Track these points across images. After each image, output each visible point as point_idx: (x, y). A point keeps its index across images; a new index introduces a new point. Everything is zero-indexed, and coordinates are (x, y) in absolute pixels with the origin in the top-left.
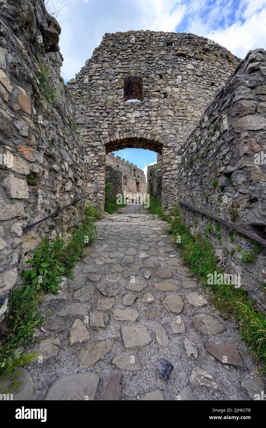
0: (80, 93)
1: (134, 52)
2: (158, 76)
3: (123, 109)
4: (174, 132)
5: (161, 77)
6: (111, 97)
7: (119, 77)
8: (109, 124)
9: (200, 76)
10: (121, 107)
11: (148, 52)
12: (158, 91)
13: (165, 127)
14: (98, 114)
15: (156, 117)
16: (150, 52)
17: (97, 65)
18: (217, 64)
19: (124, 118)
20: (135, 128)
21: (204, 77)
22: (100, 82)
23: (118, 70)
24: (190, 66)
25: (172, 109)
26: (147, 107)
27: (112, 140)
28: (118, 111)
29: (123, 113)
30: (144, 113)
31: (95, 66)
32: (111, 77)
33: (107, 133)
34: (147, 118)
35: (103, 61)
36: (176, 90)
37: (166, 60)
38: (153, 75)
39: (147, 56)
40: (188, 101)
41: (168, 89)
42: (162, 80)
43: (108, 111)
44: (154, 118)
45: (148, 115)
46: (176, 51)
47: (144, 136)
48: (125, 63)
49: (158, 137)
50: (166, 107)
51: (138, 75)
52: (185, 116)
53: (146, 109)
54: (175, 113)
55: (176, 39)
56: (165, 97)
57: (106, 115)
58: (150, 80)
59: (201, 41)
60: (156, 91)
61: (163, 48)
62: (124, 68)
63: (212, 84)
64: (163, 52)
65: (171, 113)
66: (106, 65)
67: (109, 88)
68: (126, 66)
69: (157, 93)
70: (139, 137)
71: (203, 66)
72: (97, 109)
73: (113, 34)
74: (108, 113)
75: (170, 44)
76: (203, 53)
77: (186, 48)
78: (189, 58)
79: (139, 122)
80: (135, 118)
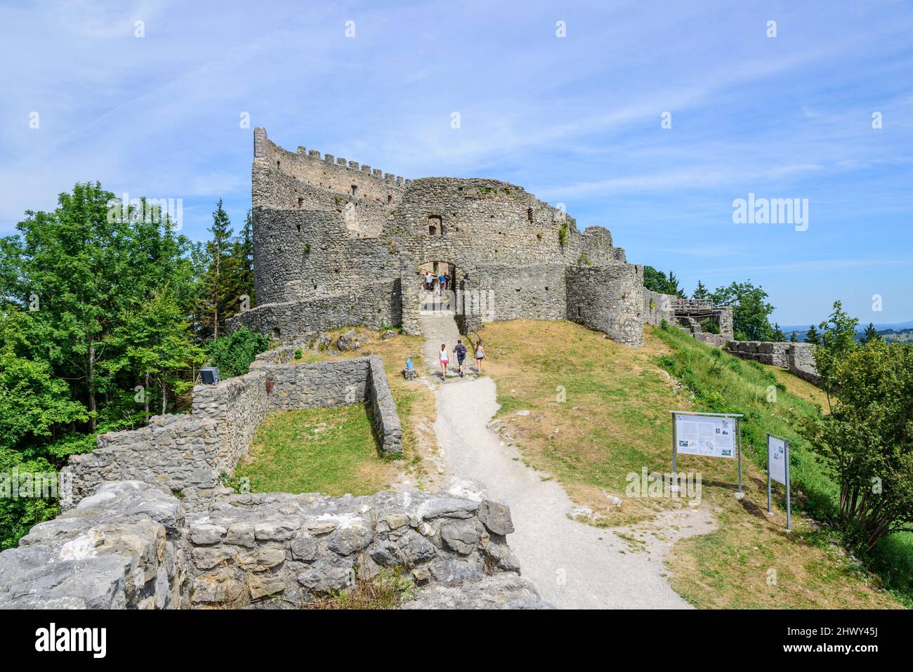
0: (398, 228)
1: (435, 196)
2: (452, 215)
3: (429, 240)
5: (454, 215)
6: (420, 232)
7: (425, 215)
8: (419, 252)
9: (482, 213)
11: (445, 195)
12: (453, 226)
13: (457, 253)
14: (411, 245)
15: (451, 245)
16: (447, 195)
17: (409, 205)
18: (497, 198)
19: (430, 247)
20: (437, 255)
21: (486, 212)
22: (412, 219)
23: (425, 210)
24: (475, 206)
25: (462, 240)
27: (422, 263)
28: (425, 242)
29: (429, 243)
30: (443, 244)
31: (407, 206)
32: (419, 215)
33: (419, 258)
34: (445, 247)
35: (413, 202)
36: (465, 225)
37: (458, 202)
38: (448, 215)
39: (444, 199)
40: (472, 233)
41: (459, 225)
42: (455, 217)
43: (418, 241)
45: (446, 245)
46: (465, 195)
47: (444, 260)
48: (429, 204)
49: (452, 260)
50: (457, 239)
51: (438, 215)
52: (471, 244)
53: (444, 240)
54: (464, 242)
55: (465, 185)
56: (457, 231)
58: (446, 219)
59: (484, 182)
61: (455, 192)
62: (428, 209)
63: (492, 217)
64: (456, 196)
65: (461, 243)
66: (415, 205)
67: (418, 224)
68: (429, 207)
69: (452, 228)
70: (440, 260)
71: (485, 203)
72: (411, 241)
73: (419, 180)
74: (418, 243)
75: (461, 189)
76: (485, 194)
77: (473, 192)
78: (475, 199)
79: (440, 249)
80: (437, 247)
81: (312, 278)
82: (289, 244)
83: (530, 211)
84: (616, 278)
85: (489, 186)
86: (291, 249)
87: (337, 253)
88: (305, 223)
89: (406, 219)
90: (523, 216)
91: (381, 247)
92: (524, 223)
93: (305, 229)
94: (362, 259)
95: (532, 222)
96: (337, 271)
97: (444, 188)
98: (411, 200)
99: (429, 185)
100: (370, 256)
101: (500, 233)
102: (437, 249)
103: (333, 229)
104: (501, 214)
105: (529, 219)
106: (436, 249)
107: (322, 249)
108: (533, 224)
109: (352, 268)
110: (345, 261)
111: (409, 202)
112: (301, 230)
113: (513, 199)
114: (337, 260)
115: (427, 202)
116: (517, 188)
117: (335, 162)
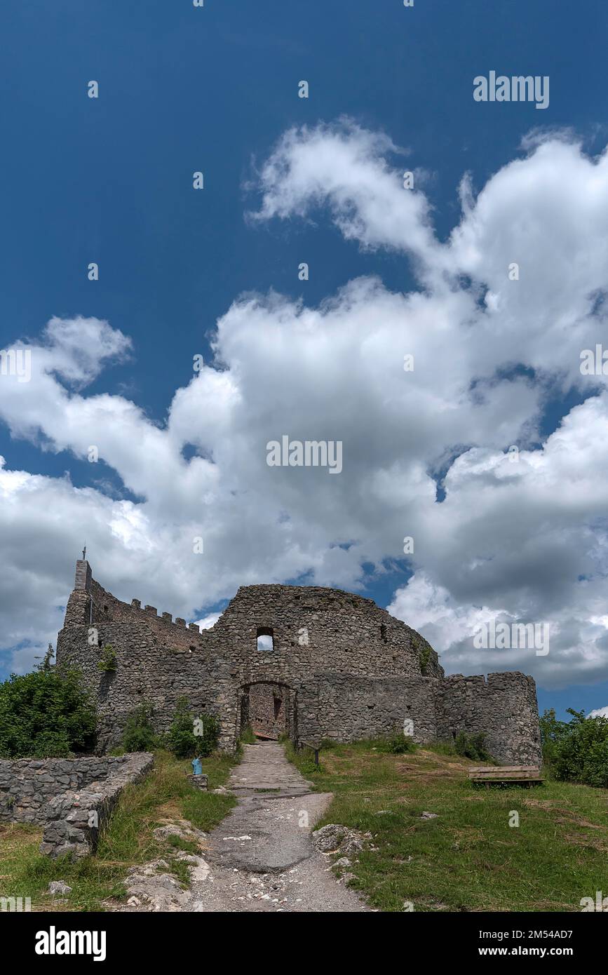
0: (219, 641)
1: (266, 604)
2: (287, 627)
3: (256, 656)
4: (299, 676)
5: (289, 628)
6: (246, 646)
7: (253, 627)
8: (244, 669)
9: (324, 626)
10: (256, 654)
11: (278, 604)
12: (287, 640)
13: (291, 672)
14: (234, 660)
15: (285, 663)
16: (280, 604)
17: (233, 615)
18: (342, 610)
19: (257, 664)
20: (266, 673)
21: (328, 625)
22: (236, 632)
23: (252, 621)
24: (315, 617)
25: (297, 657)
26: (277, 655)
27: (247, 683)
28: (252, 658)
29: (256, 660)
30: (274, 660)
31: (231, 616)
32: (245, 627)
33: (242, 677)
34: (277, 664)
35: (239, 612)
36: (302, 639)
37: (294, 613)
38: (281, 626)
39: (277, 608)
40: (311, 649)
41: (295, 639)
42: (290, 630)
43: (243, 658)
44: (282, 665)
45: (278, 662)
46: (303, 604)
47: (274, 680)
48: (258, 614)
49: (285, 680)
50: (293, 655)
51: (269, 626)
52: (309, 662)
53: (276, 657)
54: (300, 660)
55: (303, 593)
56: (293, 645)
57: (242, 661)
58: (279, 631)
59: (327, 592)
60: (285, 640)
61: (290, 601)
63: (336, 631)
64: (291, 605)
65: (297, 660)
66: (241, 615)
67: (244, 637)
68: (258, 617)
69: (286, 643)
70: (270, 680)
71: (328, 615)
72: (235, 656)
73: (247, 588)
74: (243, 660)
75: (297, 598)
76: (328, 604)
77: (311, 602)
78: (315, 610)
79: (270, 667)
80: (267, 664)
81: (110, 701)
82: (87, 663)
83: (383, 628)
84: (503, 690)
85: (332, 596)
86: (89, 668)
87: (141, 670)
88: (108, 638)
89: (229, 631)
90: (375, 633)
91: (196, 664)
92: (376, 641)
93: (108, 645)
94: (172, 678)
95: (386, 642)
96: (139, 692)
97: (278, 596)
98: (236, 610)
99: (258, 594)
100: (182, 674)
101: (346, 651)
102: (267, 666)
103: (139, 643)
104: (347, 628)
105: (383, 637)
106: (265, 667)
107: (125, 666)
108: (387, 644)
109: (159, 687)
110: (150, 679)
111: (233, 612)
112: (103, 646)
113: (360, 612)
114: (142, 679)
115: (255, 612)
116: (366, 601)
117: (174, 621)
